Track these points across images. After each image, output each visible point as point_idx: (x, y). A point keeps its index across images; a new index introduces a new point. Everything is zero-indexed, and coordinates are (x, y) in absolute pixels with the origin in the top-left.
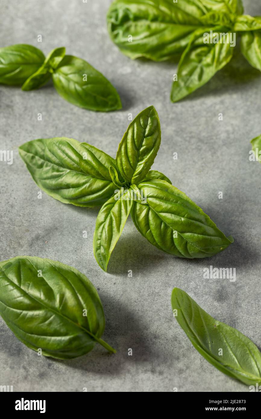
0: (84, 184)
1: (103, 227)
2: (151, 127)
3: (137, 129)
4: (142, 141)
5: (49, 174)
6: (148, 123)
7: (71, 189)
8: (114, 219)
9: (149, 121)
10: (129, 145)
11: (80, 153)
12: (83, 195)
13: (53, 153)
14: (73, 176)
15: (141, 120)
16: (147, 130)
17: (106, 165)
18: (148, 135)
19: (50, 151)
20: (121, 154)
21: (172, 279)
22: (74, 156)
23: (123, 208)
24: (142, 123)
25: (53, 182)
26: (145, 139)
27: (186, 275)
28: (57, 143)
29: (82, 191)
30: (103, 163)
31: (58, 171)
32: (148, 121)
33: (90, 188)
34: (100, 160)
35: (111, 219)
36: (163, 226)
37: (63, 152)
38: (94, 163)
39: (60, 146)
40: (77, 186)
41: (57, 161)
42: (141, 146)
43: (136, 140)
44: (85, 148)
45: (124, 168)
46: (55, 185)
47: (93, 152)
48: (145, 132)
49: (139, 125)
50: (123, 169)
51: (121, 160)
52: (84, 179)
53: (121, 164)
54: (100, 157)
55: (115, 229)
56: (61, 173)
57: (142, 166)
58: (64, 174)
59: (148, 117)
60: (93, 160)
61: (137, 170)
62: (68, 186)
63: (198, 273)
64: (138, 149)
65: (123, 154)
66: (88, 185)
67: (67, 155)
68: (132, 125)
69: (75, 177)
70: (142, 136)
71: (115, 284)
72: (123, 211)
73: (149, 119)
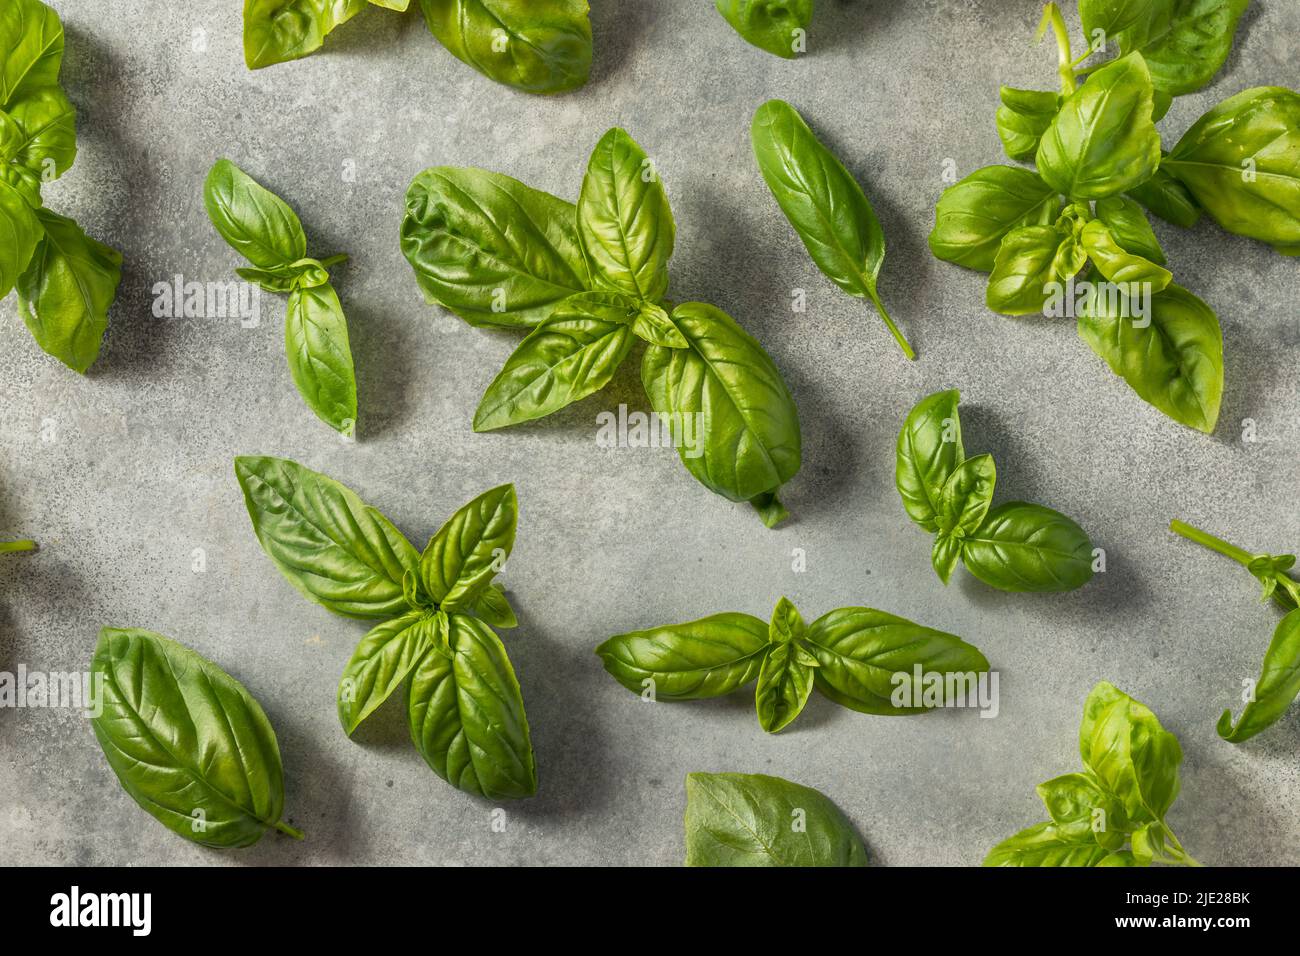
0: (356, 580)
1: (362, 669)
2: (498, 523)
3: (471, 523)
4: (475, 544)
5: (293, 538)
6: (493, 514)
7: (329, 579)
8: (383, 665)
9: (498, 511)
10: (450, 547)
11: (361, 525)
12: (348, 599)
13: (311, 504)
14: (338, 558)
15: (483, 506)
16: (491, 525)
17: (402, 562)
18: (488, 538)
19: (306, 495)
20: (431, 556)
21: (431, 827)
22: (348, 529)
23: (406, 650)
24: (483, 512)
25: (297, 557)
26: (480, 542)
27: (460, 822)
28: (322, 487)
29: (347, 593)
30: (399, 556)
31: (312, 536)
32: (495, 509)
33: (365, 592)
34: (394, 548)
35: (379, 663)
36: (451, 713)
37: (330, 512)
38: (381, 553)
39: (327, 497)
40: (344, 580)
41: (315, 519)
42: (470, 551)
43: (463, 542)
44: (372, 518)
45: (431, 582)
46: (299, 563)
47: (385, 530)
48: (484, 529)
49: (477, 513)
50: (428, 582)
51: (429, 565)
52: (359, 571)
53: (428, 573)
54: (395, 544)
55: (379, 684)
56: (318, 544)
57: (464, 590)
58: (323, 548)
59: (498, 503)
60: (382, 547)
61: (453, 591)
62: (324, 574)
63: (482, 823)
64: (464, 558)
65: (434, 558)
66: (362, 585)
67: (335, 520)
68: (464, 510)
69: (341, 562)
70: (476, 536)
71: (323, 815)
72: (405, 657)
73: (499, 507)
